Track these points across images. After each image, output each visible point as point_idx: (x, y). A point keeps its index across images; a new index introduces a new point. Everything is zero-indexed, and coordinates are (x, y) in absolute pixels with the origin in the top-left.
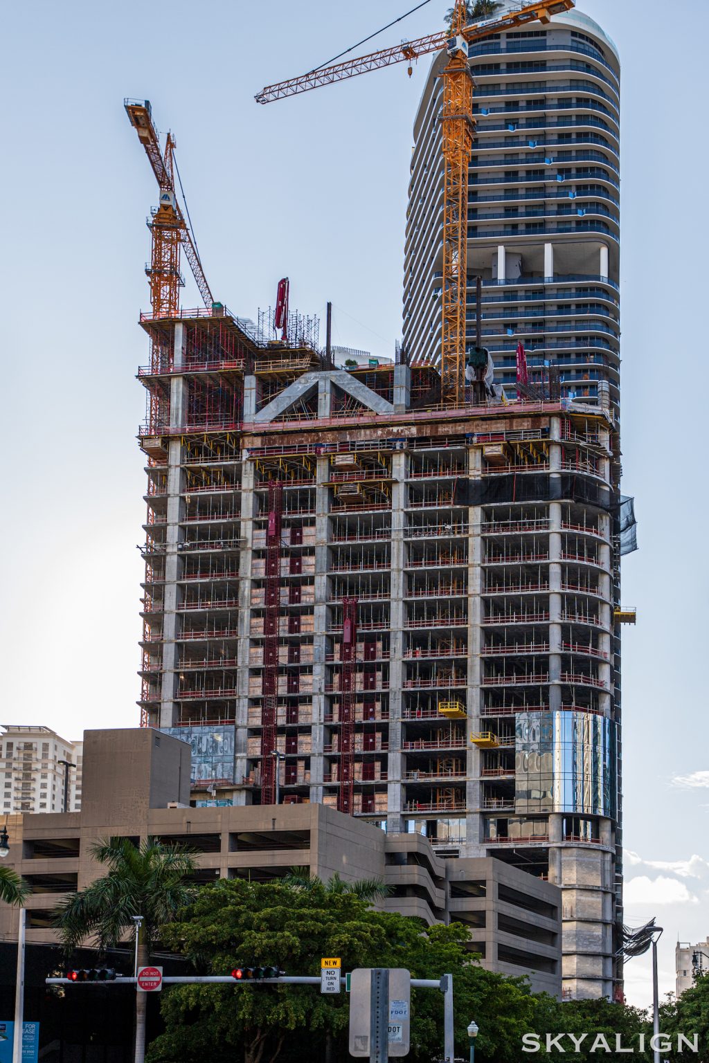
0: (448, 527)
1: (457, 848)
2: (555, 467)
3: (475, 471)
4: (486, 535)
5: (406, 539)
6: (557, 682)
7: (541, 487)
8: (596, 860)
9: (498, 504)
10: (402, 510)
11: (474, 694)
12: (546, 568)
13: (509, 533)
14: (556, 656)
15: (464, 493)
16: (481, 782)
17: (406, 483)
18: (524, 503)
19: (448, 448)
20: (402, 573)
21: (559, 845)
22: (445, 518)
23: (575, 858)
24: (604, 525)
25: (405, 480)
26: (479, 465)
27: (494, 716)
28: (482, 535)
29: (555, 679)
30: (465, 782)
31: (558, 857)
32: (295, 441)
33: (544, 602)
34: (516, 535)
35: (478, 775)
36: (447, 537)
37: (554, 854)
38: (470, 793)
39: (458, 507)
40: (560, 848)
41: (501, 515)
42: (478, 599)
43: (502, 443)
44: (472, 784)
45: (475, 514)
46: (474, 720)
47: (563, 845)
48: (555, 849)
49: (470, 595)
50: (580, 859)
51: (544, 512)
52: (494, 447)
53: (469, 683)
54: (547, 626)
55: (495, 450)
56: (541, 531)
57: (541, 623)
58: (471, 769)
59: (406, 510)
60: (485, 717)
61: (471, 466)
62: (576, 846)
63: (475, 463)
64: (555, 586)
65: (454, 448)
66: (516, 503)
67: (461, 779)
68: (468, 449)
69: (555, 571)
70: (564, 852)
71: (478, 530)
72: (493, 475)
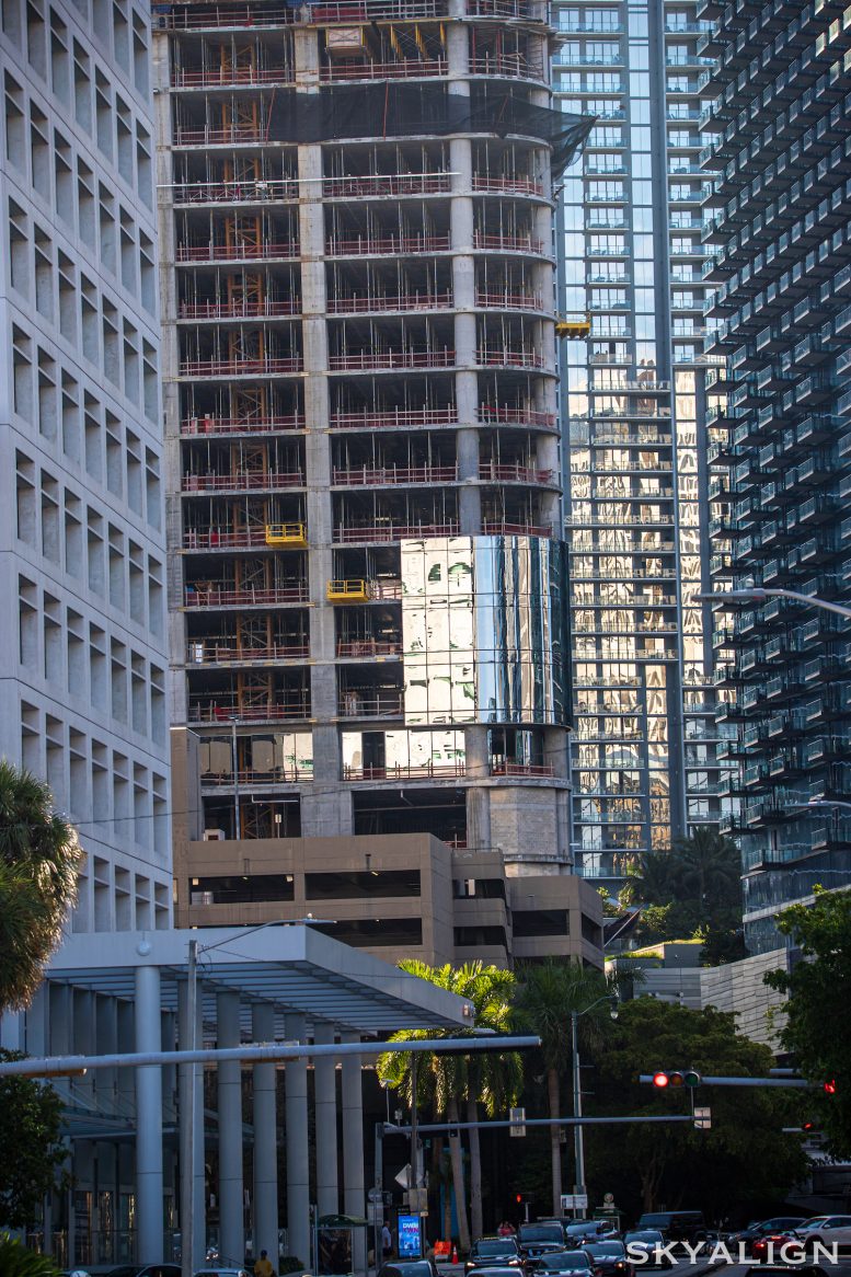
1: (297, 790)
2: (458, 75)
3: (307, 79)
4: (333, 200)
5: (178, 206)
6: (475, 480)
7: (433, 108)
8: (548, 807)
9: (353, 141)
10: (168, 148)
11: (320, 503)
12: (447, 264)
13: (377, 198)
14: (472, 432)
15: (288, 116)
16: (337, 666)
17: (173, 95)
18: (403, 138)
19: (252, 28)
20: (173, 270)
21: (488, 782)
22: (248, 164)
23: (515, 806)
24: (542, 169)
25: (171, 90)
26: (314, 63)
27: (359, 545)
28: (325, 200)
29: (472, 475)
30: (307, 669)
31: (484, 804)
33: (444, 331)
34: (390, 201)
35: (333, 655)
36: (257, 203)
37: (477, 798)
38: (317, 688)
39: (277, 144)
40: (488, 788)
41: (356, 162)
42: (321, 325)
43: (361, 24)
44: (321, 671)
45: (310, 158)
46: (320, 553)
47: (495, 783)
48: (479, 791)
49: (308, 316)
50: (523, 807)
51: (439, 158)
52: (347, 32)
53: (309, 482)
54: (453, 375)
55: (346, 38)
56: (438, 195)
57: (443, 369)
58: (318, 644)
59: (175, 148)
60: (341, 545)
61: (300, 64)
62: (517, 783)
63: (307, 59)
64: (465, 299)
65: (264, 28)
66: (389, 139)
67: (301, 662)
68: (293, 30)
69: (464, 271)
70: (495, 795)
71: (318, 192)
72: (342, 82)
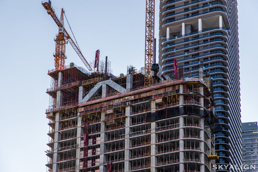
0: (144, 131)
2: (181, 103)
3: (153, 109)
4: (157, 132)
5: (130, 138)
7: (176, 111)
9: (161, 120)
10: (129, 127)
12: (178, 142)
13: (165, 131)
15: (149, 118)
17: (130, 117)
18: (170, 118)
19: (144, 102)
20: (128, 150)
22: (143, 128)
24: (201, 123)
25: (130, 116)
26: (154, 107)
28: (156, 133)
32: (94, 107)
33: (177, 155)
34: (167, 131)
36: (144, 135)
39: (147, 123)
41: (163, 124)
42: (154, 157)
43: (162, 97)
45: (153, 125)
49: (151, 156)
51: (177, 121)
52: (159, 99)
54: (179, 164)
55: (159, 100)
56: (176, 128)
57: (176, 163)
59: (130, 127)
61: (152, 107)
63: (153, 106)
64: (181, 149)
65: (146, 102)
66: (167, 119)
68: (151, 101)
69: (181, 143)
71: (154, 131)
72: (159, 109)
